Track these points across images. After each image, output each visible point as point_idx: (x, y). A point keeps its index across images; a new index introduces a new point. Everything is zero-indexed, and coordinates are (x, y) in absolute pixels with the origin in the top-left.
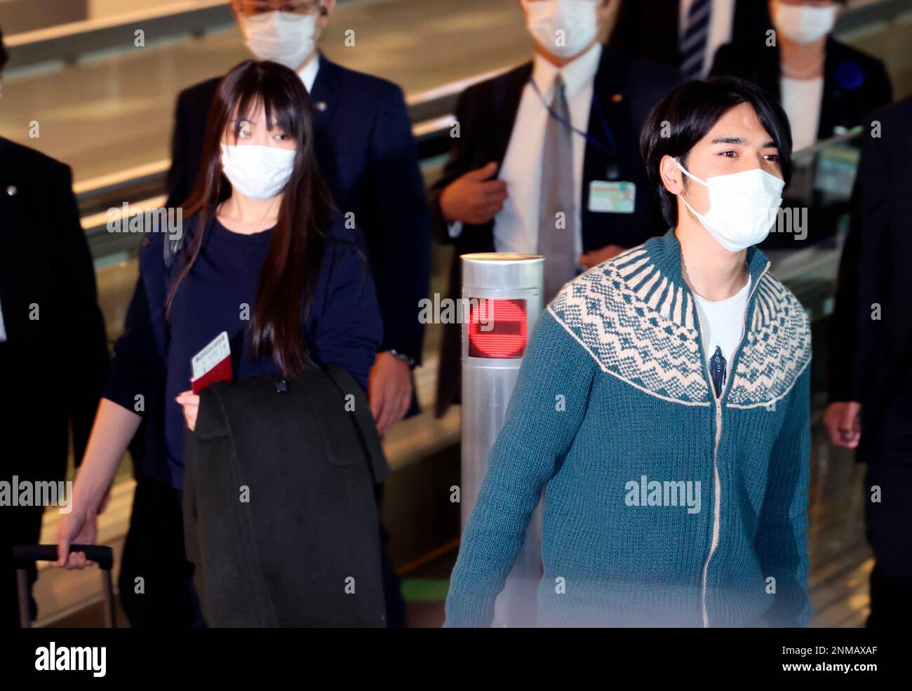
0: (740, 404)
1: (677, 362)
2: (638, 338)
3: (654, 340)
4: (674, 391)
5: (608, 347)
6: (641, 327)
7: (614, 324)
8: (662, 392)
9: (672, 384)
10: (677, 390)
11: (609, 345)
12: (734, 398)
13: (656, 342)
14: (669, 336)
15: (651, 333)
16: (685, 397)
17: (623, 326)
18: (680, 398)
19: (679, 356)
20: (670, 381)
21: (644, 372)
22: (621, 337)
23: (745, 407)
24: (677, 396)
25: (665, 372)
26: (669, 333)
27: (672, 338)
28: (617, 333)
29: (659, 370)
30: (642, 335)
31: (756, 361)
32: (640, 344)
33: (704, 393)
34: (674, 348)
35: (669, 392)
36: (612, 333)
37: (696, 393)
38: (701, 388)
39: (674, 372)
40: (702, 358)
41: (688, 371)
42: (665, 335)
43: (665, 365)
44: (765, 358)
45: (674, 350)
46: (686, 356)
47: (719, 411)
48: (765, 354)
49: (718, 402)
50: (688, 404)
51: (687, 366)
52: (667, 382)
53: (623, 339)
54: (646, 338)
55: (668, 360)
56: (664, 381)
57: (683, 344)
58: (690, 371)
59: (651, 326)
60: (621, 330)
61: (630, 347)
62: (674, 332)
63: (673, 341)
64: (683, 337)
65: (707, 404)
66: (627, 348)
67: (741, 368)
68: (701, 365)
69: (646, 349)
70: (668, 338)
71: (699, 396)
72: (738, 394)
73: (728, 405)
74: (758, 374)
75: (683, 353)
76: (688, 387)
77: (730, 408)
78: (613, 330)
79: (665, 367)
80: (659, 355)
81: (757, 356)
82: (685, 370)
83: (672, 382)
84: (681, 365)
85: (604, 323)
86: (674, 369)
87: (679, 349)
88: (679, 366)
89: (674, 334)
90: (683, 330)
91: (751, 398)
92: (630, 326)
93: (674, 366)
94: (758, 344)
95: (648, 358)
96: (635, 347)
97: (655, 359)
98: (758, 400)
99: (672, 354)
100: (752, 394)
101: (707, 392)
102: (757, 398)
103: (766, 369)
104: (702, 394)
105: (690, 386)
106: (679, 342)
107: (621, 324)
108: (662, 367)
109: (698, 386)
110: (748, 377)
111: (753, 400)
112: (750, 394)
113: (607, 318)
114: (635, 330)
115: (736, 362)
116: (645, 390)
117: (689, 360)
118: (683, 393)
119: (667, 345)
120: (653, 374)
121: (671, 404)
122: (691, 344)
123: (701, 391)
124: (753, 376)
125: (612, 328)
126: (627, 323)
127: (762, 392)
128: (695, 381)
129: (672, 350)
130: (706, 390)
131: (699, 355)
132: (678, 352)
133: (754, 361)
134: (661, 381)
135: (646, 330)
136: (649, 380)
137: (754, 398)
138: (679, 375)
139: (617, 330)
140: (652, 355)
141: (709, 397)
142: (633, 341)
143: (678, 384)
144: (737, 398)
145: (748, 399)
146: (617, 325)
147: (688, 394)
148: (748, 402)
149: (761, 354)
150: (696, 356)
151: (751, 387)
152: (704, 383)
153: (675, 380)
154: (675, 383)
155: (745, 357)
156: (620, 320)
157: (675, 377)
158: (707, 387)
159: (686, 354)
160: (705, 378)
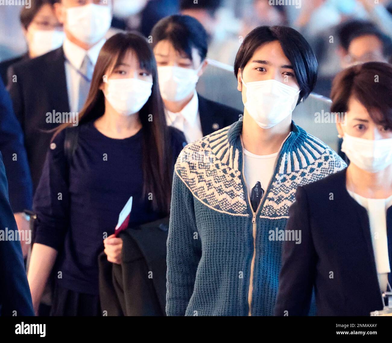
0: (269, 216)
1: (228, 190)
2: (207, 175)
3: (215, 177)
4: (224, 207)
5: (192, 181)
6: (210, 169)
7: (196, 167)
8: (218, 207)
9: (223, 203)
10: (226, 206)
11: (193, 179)
12: (265, 212)
13: (217, 178)
14: (225, 174)
15: (215, 173)
16: (231, 211)
17: (200, 169)
18: (228, 211)
19: (229, 187)
20: (222, 201)
21: (208, 195)
22: (198, 175)
23: (273, 218)
24: (226, 210)
25: (219, 195)
26: (224, 173)
27: (226, 176)
28: (197, 173)
29: (216, 193)
30: (209, 174)
31: (283, 191)
32: (207, 179)
33: (244, 209)
34: (227, 181)
35: (221, 207)
36: (194, 172)
37: (239, 209)
38: (242, 206)
39: (225, 195)
40: (245, 188)
41: (234, 195)
42: (222, 174)
43: (220, 191)
44: (290, 190)
45: (227, 183)
46: (234, 187)
47: (254, 219)
48: (290, 187)
49: (254, 214)
50: (234, 215)
51: (234, 192)
52: (220, 201)
53: (200, 176)
54: (211, 175)
55: (222, 188)
56: (219, 201)
57: (233, 180)
58: (236, 195)
59: (216, 168)
60: (199, 171)
61: (202, 181)
62: (227, 172)
63: (227, 178)
64: (232, 175)
65: (247, 215)
66: (201, 181)
67: (271, 195)
68: (243, 192)
69: (210, 182)
70: (224, 176)
71: (241, 210)
72: (267, 210)
73: (261, 217)
74: (283, 199)
75: (233, 185)
76: (233, 205)
77: (262, 218)
78: (195, 171)
79: (220, 192)
80: (217, 185)
81: (284, 188)
82: (232, 195)
83: (223, 201)
84: (230, 191)
85: (190, 166)
86: (225, 194)
87: (230, 182)
88: (228, 192)
89: (227, 174)
90: (233, 171)
91: (277, 213)
92: (204, 168)
93: (226, 192)
94: (286, 181)
95: (210, 187)
96: (205, 181)
97: (214, 187)
98: (283, 214)
99: (225, 185)
100: (278, 211)
101: (246, 208)
102: (281, 213)
103: (289, 196)
104: (242, 209)
105: (235, 204)
106: (231, 178)
107: (199, 168)
108: (218, 193)
109: (240, 204)
110: (275, 200)
111: (279, 214)
112: (276, 211)
113: (191, 164)
114: (206, 171)
115: (268, 191)
116: (209, 206)
117: (236, 189)
118: (230, 208)
119: (223, 180)
120: (213, 197)
121: (222, 214)
122: (237, 179)
123: (242, 207)
124: (279, 200)
125: (194, 169)
126: (203, 167)
127: (285, 210)
128: (238, 201)
129: (225, 182)
130: (245, 207)
131: (242, 186)
132: (229, 184)
133: (282, 191)
134: (217, 200)
135: (212, 171)
136: (211, 200)
137: (279, 213)
138: (228, 198)
139: (197, 171)
140: (213, 185)
141: (248, 211)
142: (204, 177)
143: (227, 202)
144: (266, 213)
145: (275, 213)
146: (197, 168)
147: (233, 209)
148: (276, 215)
149: (287, 187)
150: (240, 187)
151: (276, 207)
152: (245, 203)
153: (225, 200)
154: (225, 202)
155: (274, 188)
156: (199, 165)
157: (225, 199)
158: (246, 205)
159: (234, 185)
160: (246, 200)
